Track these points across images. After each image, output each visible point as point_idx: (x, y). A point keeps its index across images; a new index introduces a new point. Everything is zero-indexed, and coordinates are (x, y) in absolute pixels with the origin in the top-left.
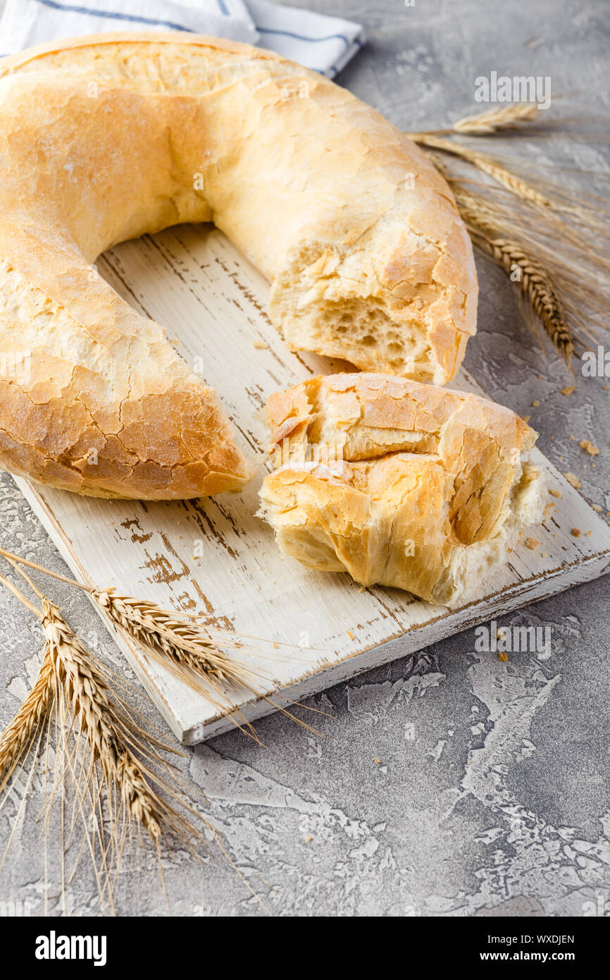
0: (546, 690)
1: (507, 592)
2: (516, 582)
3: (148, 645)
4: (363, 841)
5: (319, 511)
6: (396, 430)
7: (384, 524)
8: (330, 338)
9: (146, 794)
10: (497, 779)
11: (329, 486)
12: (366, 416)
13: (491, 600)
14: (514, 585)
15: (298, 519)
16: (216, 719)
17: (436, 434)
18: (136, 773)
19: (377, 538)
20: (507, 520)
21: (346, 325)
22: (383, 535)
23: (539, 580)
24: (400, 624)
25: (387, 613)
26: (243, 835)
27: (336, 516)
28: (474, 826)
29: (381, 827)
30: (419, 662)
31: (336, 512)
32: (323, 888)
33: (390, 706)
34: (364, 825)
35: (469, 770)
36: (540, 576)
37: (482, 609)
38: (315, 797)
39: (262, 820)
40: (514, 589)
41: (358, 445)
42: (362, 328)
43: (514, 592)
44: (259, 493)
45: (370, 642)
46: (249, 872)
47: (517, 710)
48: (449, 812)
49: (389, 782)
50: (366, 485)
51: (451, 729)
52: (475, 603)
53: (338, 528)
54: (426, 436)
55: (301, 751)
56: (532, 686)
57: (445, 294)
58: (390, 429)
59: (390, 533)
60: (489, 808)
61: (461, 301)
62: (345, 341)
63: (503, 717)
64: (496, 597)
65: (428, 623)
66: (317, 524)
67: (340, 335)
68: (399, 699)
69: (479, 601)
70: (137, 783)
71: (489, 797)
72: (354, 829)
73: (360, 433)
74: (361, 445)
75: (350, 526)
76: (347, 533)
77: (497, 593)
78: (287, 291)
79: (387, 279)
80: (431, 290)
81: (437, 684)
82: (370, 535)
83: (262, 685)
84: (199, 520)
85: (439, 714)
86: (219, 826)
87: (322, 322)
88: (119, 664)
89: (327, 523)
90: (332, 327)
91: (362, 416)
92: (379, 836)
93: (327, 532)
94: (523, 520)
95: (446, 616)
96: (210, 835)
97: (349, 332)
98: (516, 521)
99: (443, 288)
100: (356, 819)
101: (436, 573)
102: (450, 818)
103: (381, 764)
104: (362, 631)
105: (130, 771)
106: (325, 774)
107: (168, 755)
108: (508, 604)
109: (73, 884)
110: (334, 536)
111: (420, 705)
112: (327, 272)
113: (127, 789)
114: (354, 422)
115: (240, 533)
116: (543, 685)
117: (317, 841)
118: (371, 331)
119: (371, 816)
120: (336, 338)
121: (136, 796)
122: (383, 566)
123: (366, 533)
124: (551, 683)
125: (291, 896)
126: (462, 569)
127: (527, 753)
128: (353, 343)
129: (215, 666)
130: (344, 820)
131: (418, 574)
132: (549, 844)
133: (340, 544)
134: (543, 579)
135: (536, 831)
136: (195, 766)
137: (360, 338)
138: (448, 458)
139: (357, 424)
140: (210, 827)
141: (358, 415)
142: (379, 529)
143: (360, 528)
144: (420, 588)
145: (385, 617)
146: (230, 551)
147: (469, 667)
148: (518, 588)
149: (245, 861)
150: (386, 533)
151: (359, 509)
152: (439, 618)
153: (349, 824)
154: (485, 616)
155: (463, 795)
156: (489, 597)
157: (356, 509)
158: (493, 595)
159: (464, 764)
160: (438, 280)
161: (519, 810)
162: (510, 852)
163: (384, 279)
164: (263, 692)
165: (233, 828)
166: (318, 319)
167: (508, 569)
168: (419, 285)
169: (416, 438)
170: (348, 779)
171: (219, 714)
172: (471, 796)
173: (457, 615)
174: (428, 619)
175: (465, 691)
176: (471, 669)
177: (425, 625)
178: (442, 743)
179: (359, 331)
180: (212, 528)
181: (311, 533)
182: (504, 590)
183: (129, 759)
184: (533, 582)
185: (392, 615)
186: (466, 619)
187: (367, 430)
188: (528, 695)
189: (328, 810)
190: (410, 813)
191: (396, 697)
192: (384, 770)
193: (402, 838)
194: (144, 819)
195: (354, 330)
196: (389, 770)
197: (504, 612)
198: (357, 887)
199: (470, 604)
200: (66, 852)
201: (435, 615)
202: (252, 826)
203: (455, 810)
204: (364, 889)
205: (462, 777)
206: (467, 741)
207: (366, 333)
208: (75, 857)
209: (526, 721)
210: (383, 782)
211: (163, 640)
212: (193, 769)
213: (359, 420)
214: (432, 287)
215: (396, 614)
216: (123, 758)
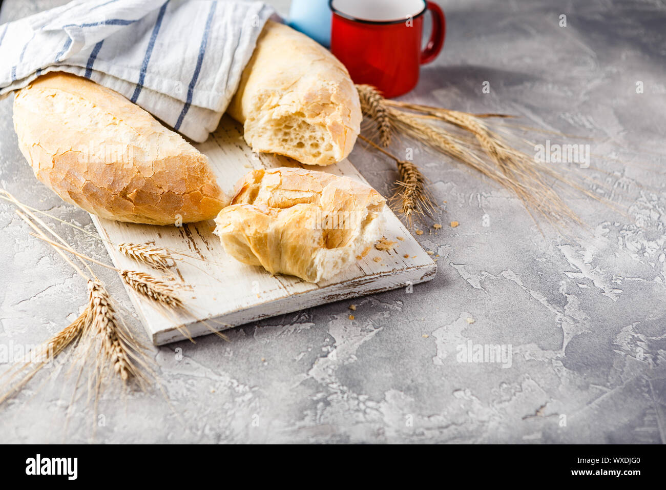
0: (373, 334)
1: (355, 280)
2: (362, 275)
3: (141, 293)
4: (244, 394)
5: (240, 223)
6: (299, 191)
7: (277, 231)
8: (278, 145)
9: (124, 360)
10: (330, 372)
11: (248, 212)
12: (283, 184)
13: (345, 284)
14: (360, 277)
15: (231, 229)
16: (171, 330)
17: (320, 193)
18: (121, 351)
19: (273, 239)
20: (356, 239)
21: (287, 138)
22: (276, 238)
23: (376, 276)
24: (288, 292)
25: (282, 287)
26: (177, 388)
27: (249, 226)
28: (310, 391)
29: (256, 389)
30: (302, 318)
31: (249, 224)
32: (215, 413)
33: (278, 336)
34: (247, 387)
35: (315, 367)
36: (378, 274)
37: (340, 288)
38: (223, 373)
39: (190, 381)
40: (360, 279)
41: (276, 199)
42: (296, 138)
43: (360, 281)
44: (215, 220)
45: (268, 299)
46: (175, 403)
47: (352, 342)
48: (298, 383)
49: (266, 369)
50: (277, 217)
51: (310, 347)
52: (335, 285)
53: (250, 232)
54: (315, 194)
55: (221, 353)
56: (364, 331)
57: (338, 109)
58: (296, 191)
59: (280, 237)
60: (321, 384)
61: (347, 113)
62: (287, 146)
63: (343, 344)
64: (348, 282)
65: (304, 292)
66: (239, 231)
67: (284, 143)
68: (285, 333)
69: (337, 284)
70: (120, 355)
71: (323, 379)
72: (241, 388)
73: (278, 192)
74: (278, 199)
75: (256, 231)
76: (255, 235)
77: (349, 280)
78: (254, 122)
79: (305, 101)
80: (331, 107)
81: (309, 328)
82: (268, 237)
83: (202, 314)
84: (189, 243)
85: (306, 341)
86: (165, 382)
87: (273, 137)
88: (130, 310)
89: (244, 230)
90: (279, 139)
91: (281, 184)
92: (253, 392)
93: (244, 235)
94: (365, 239)
95: (316, 290)
96: (158, 386)
97: (289, 142)
98: (362, 240)
99: (337, 105)
100: (242, 384)
101: (307, 261)
102: (297, 387)
103: (265, 361)
104: (265, 294)
105: (118, 349)
106: (231, 363)
107: (146, 350)
108: (357, 289)
109: (78, 401)
110: (248, 237)
111: (296, 336)
112: (273, 104)
113: (114, 358)
114: (275, 186)
115: (210, 249)
116: (371, 331)
117: (218, 392)
118: (300, 139)
119: (252, 383)
120: (282, 145)
121: (118, 361)
122: (279, 257)
123: (266, 236)
124: (376, 331)
125: (195, 415)
126: (322, 259)
127: (351, 361)
128: (291, 147)
129: (172, 299)
130: (236, 384)
131: (297, 262)
132: (351, 401)
133: (251, 241)
134: (379, 275)
135: (345, 396)
136: (160, 356)
137: (295, 144)
138: (325, 204)
139: (277, 188)
140: (159, 382)
141: (278, 183)
142: (274, 234)
143: (261, 232)
144: (299, 271)
145: (280, 288)
146: (202, 256)
147: (330, 321)
148: (363, 279)
149: (174, 398)
150: (278, 237)
151: (263, 223)
152: (312, 290)
153: (238, 386)
154: (343, 295)
155: (309, 377)
156: (344, 282)
157: (261, 222)
158: (346, 281)
159: (312, 364)
160: (334, 101)
161: (339, 386)
162: (328, 404)
163: (303, 102)
164: (201, 318)
165: (172, 384)
166: (271, 136)
167: (359, 270)
168: (324, 105)
169: (309, 195)
170: (244, 367)
171: (173, 327)
172: (313, 378)
173: (322, 290)
174: (305, 290)
175: (325, 332)
176: (331, 322)
177: (302, 293)
178: (302, 354)
179: (294, 140)
180: (195, 246)
181: (236, 237)
182: (354, 279)
183: (119, 345)
184: (372, 277)
185: (285, 287)
186: (330, 294)
187: (283, 191)
188: (361, 335)
189: (228, 379)
190: (275, 383)
191: (283, 332)
192: (266, 364)
193: (266, 393)
194: (120, 371)
195: (292, 140)
196: (268, 364)
197: (356, 295)
198: (234, 413)
199: (332, 284)
200: (77, 388)
201: (309, 289)
202: (183, 384)
203: (302, 384)
204: (238, 414)
205: (310, 369)
206: (318, 354)
207: (298, 141)
208: (81, 390)
209: (356, 346)
210: (263, 369)
211: (149, 289)
212: (158, 357)
213: (279, 185)
214: (331, 105)
215: (287, 287)
216: (116, 343)
